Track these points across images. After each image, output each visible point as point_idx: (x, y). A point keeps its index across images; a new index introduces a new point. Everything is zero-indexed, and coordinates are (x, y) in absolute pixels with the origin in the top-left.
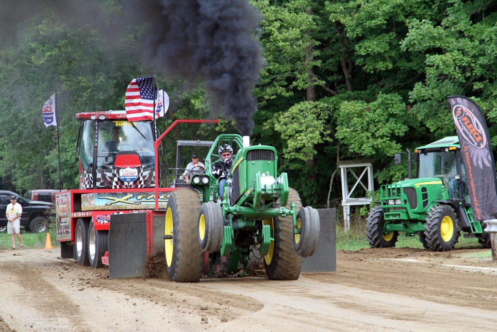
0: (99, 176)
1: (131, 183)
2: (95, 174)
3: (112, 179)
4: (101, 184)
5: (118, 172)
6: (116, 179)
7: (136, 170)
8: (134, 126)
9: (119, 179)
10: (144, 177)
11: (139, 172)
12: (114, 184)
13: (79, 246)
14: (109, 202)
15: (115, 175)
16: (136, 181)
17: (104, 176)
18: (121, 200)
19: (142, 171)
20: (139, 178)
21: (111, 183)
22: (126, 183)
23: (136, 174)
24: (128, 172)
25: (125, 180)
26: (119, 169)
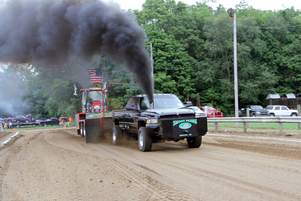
0: (88, 108)
1: (98, 110)
2: (86, 108)
3: (92, 109)
4: (89, 111)
5: (94, 107)
6: (93, 109)
7: (99, 106)
8: (98, 93)
9: (94, 109)
10: (102, 108)
11: (100, 107)
12: (92, 111)
13: (81, 131)
14: (94, 116)
15: (92, 108)
16: (99, 110)
17: (89, 109)
18: (99, 115)
19: (101, 106)
20: (100, 109)
21: (91, 111)
22: (96, 111)
23: (99, 108)
24: (97, 107)
25: (96, 109)
26: (94, 106)
